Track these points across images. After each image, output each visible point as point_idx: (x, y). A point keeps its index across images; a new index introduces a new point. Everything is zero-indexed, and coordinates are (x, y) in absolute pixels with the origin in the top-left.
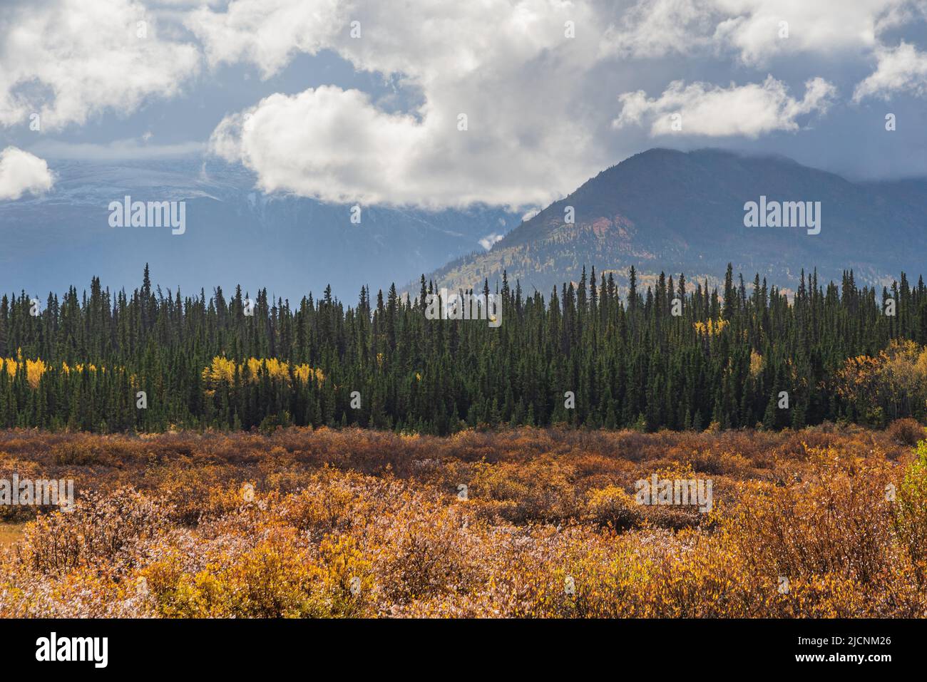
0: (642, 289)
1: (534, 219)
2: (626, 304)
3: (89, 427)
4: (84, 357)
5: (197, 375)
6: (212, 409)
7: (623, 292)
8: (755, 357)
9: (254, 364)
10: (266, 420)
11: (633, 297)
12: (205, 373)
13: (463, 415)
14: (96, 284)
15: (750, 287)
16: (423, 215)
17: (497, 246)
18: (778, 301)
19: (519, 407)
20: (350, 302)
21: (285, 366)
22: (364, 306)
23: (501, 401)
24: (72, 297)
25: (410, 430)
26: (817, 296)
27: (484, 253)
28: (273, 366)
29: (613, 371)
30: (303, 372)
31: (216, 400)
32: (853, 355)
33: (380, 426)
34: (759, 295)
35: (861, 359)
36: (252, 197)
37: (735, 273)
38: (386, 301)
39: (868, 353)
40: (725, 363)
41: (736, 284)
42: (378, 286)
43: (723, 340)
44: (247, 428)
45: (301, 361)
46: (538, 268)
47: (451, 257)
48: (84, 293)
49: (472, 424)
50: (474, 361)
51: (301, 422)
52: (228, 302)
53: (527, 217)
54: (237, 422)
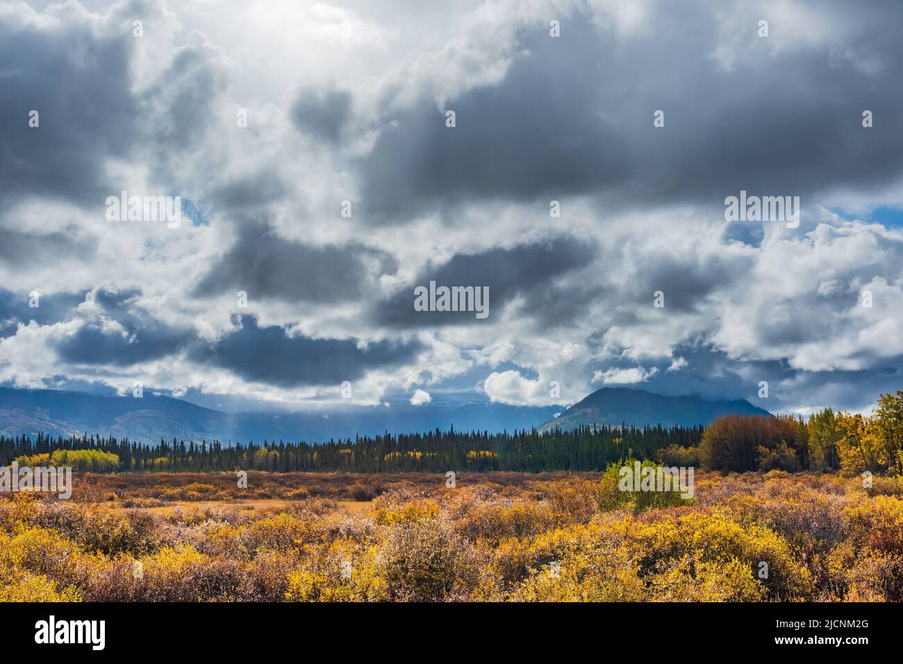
0: (598, 430)
1: (570, 409)
2: (593, 434)
3: (434, 471)
4: (433, 451)
5: (465, 456)
6: (470, 466)
7: (592, 430)
8: (630, 449)
9: (482, 452)
10: (485, 469)
11: (595, 431)
12: (468, 455)
13: (543, 467)
14: (437, 430)
15: (630, 428)
16: (539, 408)
17: (559, 417)
18: (639, 432)
19: (560, 465)
20: (512, 434)
21: (491, 453)
22: (516, 435)
23: (555, 463)
24: (430, 433)
25: (528, 472)
26: (650, 431)
27: (555, 419)
28: (487, 453)
29: (588, 454)
30: (496, 455)
31: (471, 464)
32: (659, 449)
33: (519, 471)
34: (633, 430)
35: (662, 450)
36: (487, 403)
37: (625, 424)
38: (522, 433)
39: (665, 448)
40: (621, 451)
41: (626, 427)
42: (520, 430)
43: (621, 445)
44: (480, 472)
45: (495, 452)
46: (571, 423)
47: (545, 420)
48: (434, 432)
49: (546, 470)
50: (547, 452)
51: (495, 469)
52: (476, 434)
53: (568, 408)
54: (477, 470)
